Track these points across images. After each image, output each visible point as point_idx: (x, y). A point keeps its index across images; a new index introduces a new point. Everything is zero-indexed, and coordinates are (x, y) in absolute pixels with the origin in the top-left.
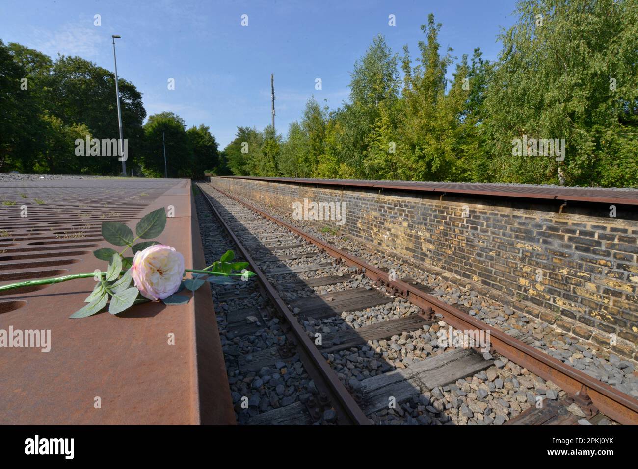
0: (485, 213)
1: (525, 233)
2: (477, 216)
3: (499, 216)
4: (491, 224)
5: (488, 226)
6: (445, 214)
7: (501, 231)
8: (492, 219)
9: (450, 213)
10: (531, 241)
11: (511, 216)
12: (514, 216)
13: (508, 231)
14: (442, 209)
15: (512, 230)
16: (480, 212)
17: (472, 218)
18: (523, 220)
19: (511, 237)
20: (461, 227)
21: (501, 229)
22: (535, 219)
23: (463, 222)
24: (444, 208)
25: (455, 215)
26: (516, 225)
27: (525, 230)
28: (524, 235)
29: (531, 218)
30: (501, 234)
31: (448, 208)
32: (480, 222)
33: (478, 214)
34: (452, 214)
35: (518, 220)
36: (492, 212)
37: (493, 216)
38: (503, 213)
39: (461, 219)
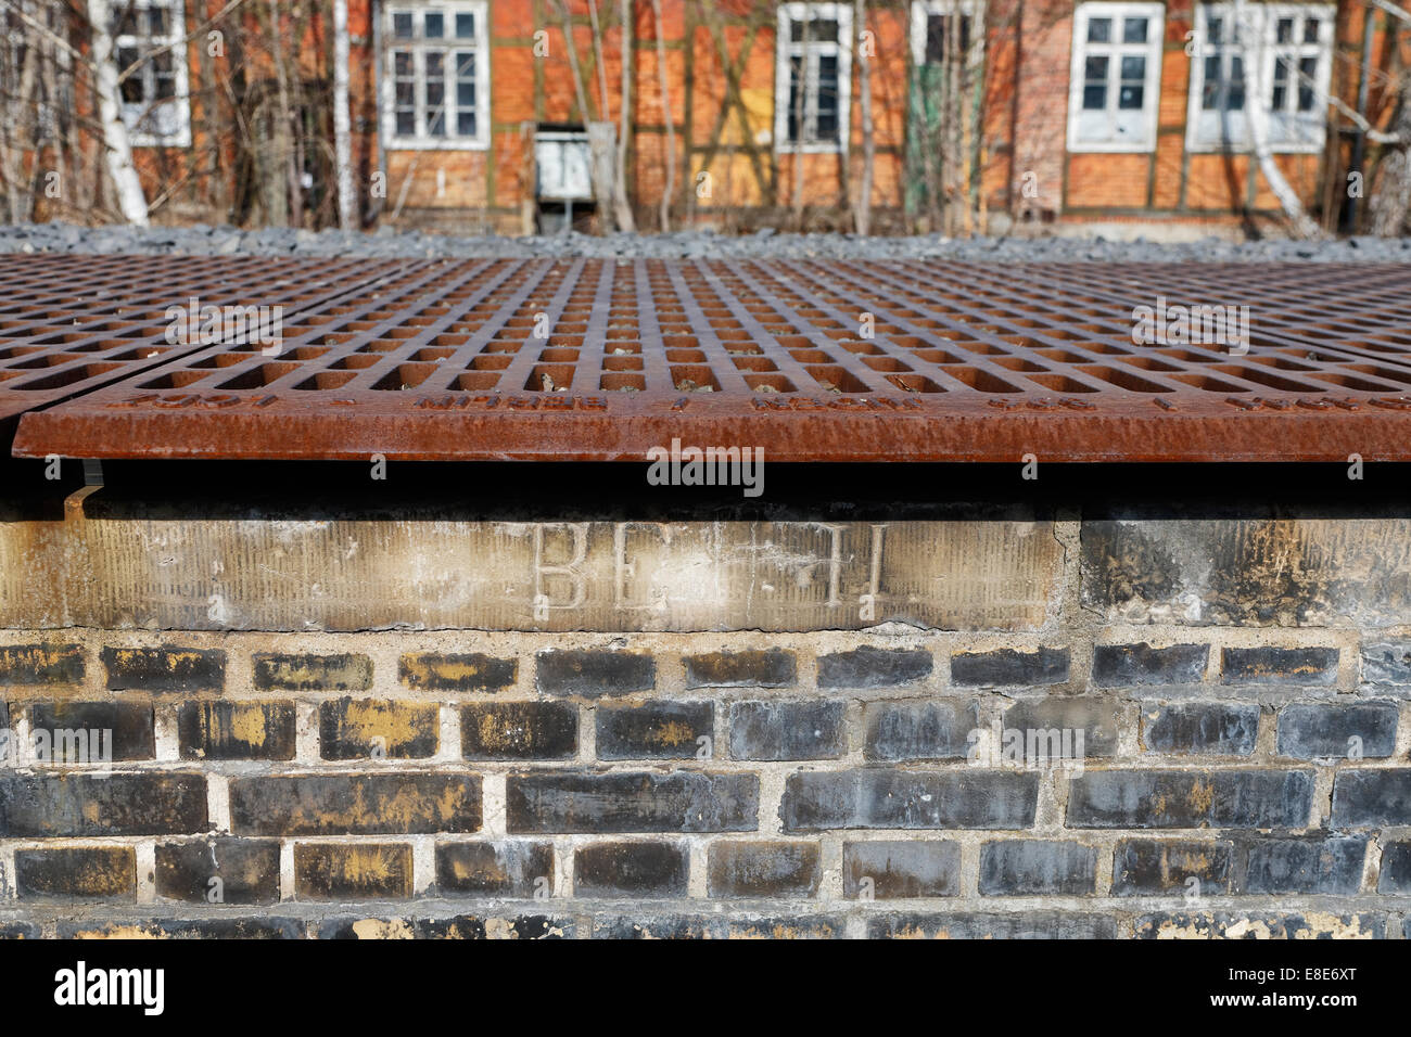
0: (774, 668)
1: (1224, 818)
2: (655, 716)
3: (940, 676)
4: (841, 781)
5: (803, 809)
6: (167, 752)
7: (970, 840)
8: (855, 732)
9: (252, 729)
10: (1282, 885)
11: (1081, 664)
12: (1109, 661)
13: (1051, 828)
14: (95, 686)
15: (1083, 809)
16: (702, 669)
17: (586, 754)
18: (1206, 691)
19: (1077, 881)
20: (447, 882)
21: (970, 820)
22: (1320, 659)
23: (469, 819)
24: (147, 671)
25: (331, 747)
26: (1133, 752)
27: (1221, 784)
28: (1209, 835)
29: (1281, 660)
30: (970, 871)
31: (208, 671)
32: (704, 785)
33: (671, 689)
34: (281, 741)
35: (1156, 698)
36: (849, 642)
37: (874, 691)
38: (989, 644)
39: (439, 783)
